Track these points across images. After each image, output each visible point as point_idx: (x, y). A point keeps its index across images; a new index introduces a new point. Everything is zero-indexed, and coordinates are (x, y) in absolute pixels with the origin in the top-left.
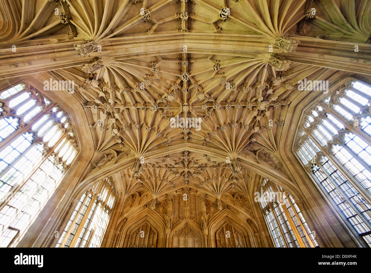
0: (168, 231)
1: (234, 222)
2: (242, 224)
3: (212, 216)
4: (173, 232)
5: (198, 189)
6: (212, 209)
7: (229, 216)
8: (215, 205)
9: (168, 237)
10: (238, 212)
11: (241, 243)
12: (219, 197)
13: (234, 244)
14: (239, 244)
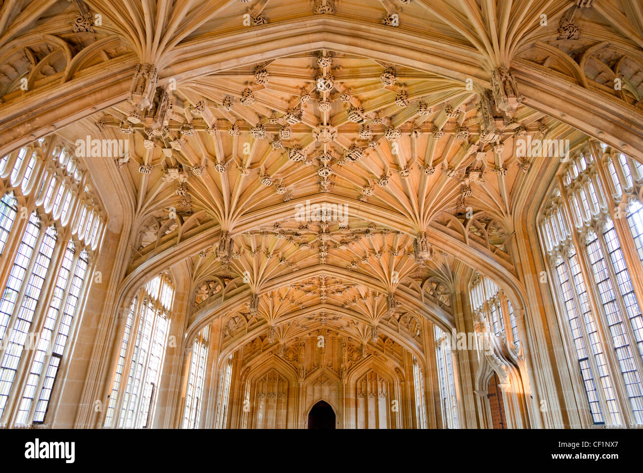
0: (301, 381)
2: (389, 372)
3: (354, 363)
4: (307, 382)
5: (339, 331)
6: (355, 355)
7: (375, 363)
8: (360, 350)
9: (301, 387)
10: (386, 360)
11: (384, 391)
12: (365, 342)
13: (377, 392)
14: (382, 392)
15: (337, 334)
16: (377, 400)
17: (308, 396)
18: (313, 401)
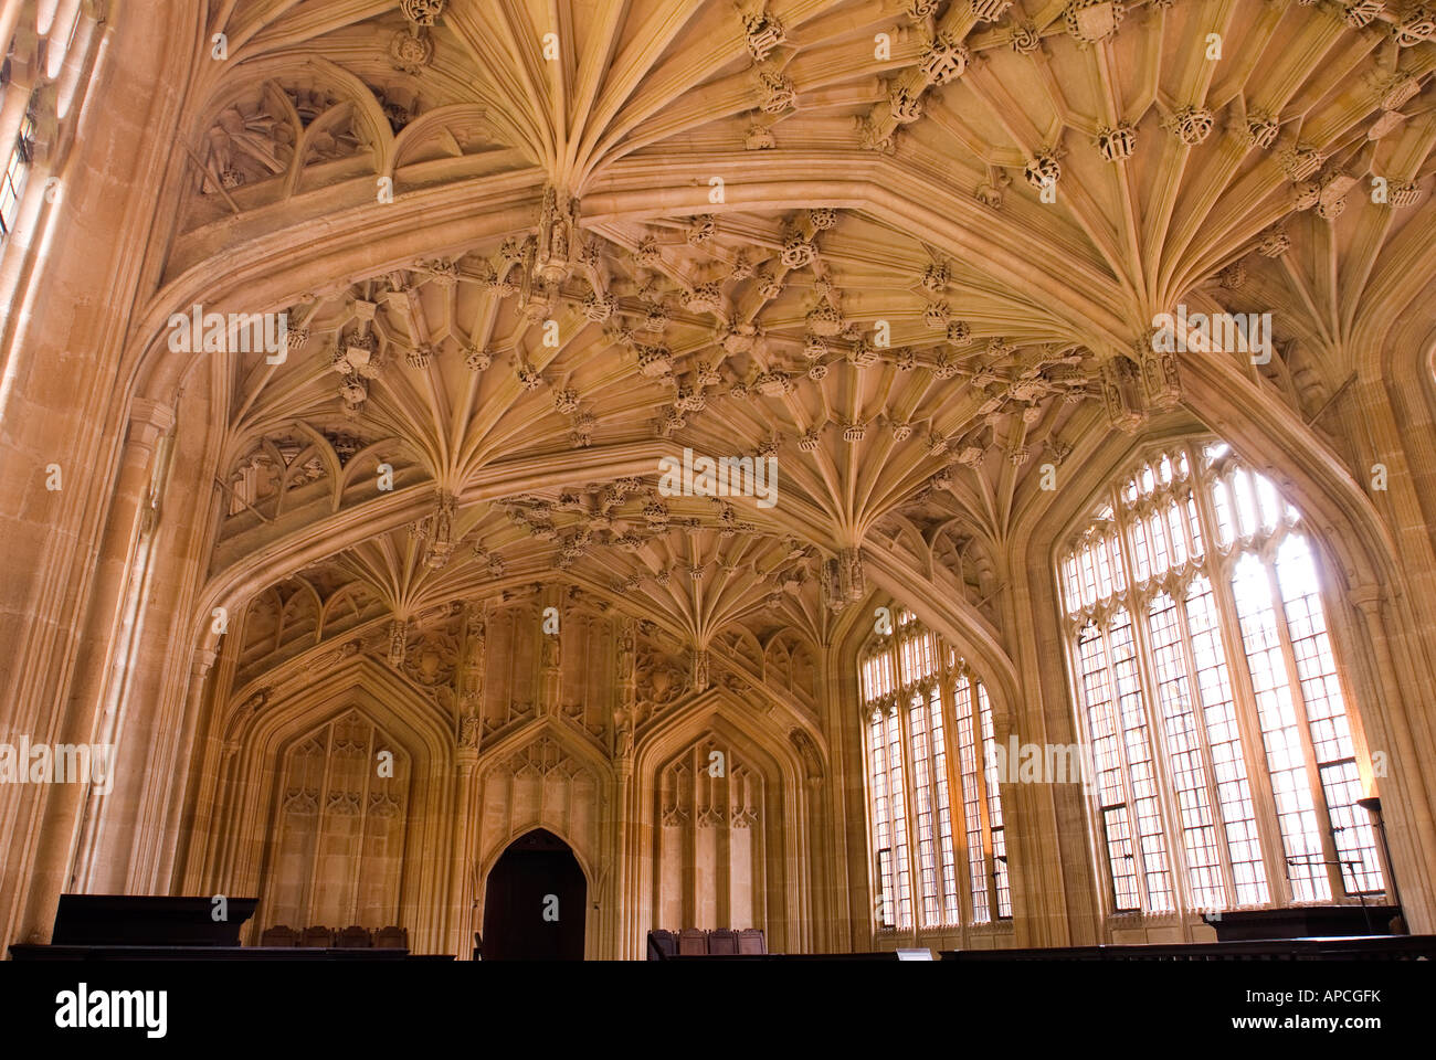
0: (469, 756)
1: (739, 735)
2: (769, 746)
3: (657, 710)
4: (489, 760)
5: (613, 597)
6: (662, 685)
7: (725, 715)
8: (678, 669)
9: (465, 778)
10: (767, 704)
11: (747, 804)
12: (703, 641)
13: (723, 808)
14: (740, 808)
15: (605, 606)
16: (723, 836)
17: (488, 813)
18: (506, 829)
